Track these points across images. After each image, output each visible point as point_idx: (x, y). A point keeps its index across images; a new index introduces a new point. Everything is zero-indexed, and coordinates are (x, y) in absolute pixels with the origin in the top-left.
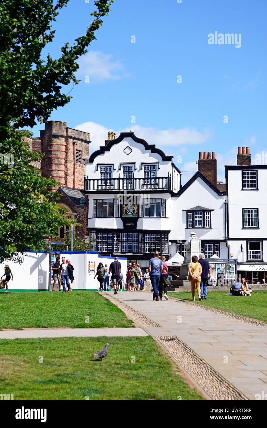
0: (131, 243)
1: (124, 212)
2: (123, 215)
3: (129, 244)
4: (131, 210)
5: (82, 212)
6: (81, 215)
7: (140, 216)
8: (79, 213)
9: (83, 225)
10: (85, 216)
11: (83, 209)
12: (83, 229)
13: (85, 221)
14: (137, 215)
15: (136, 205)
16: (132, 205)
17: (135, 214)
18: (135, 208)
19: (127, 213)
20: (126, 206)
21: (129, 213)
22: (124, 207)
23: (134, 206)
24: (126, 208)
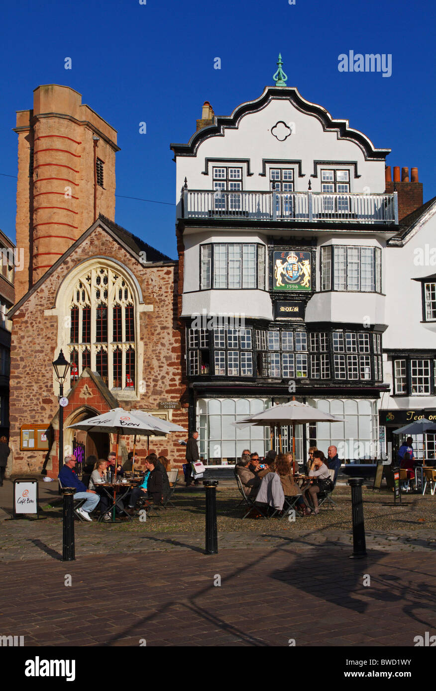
0: (291, 357)
1: (279, 278)
2: (275, 286)
3: (285, 357)
4: (295, 274)
5: (161, 277)
6: (155, 286)
7: (318, 289)
8: (152, 281)
9: (163, 311)
10: (169, 287)
11: (163, 270)
12: (162, 319)
13: (168, 300)
14: (309, 286)
15: (307, 262)
16: (297, 262)
17: (306, 284)
18: (306, 268)
19: (286, 280)
20: (283, 263)
21: (290, 282)
22: (277, 267)
23: (303, 265)
24: (283, 269)
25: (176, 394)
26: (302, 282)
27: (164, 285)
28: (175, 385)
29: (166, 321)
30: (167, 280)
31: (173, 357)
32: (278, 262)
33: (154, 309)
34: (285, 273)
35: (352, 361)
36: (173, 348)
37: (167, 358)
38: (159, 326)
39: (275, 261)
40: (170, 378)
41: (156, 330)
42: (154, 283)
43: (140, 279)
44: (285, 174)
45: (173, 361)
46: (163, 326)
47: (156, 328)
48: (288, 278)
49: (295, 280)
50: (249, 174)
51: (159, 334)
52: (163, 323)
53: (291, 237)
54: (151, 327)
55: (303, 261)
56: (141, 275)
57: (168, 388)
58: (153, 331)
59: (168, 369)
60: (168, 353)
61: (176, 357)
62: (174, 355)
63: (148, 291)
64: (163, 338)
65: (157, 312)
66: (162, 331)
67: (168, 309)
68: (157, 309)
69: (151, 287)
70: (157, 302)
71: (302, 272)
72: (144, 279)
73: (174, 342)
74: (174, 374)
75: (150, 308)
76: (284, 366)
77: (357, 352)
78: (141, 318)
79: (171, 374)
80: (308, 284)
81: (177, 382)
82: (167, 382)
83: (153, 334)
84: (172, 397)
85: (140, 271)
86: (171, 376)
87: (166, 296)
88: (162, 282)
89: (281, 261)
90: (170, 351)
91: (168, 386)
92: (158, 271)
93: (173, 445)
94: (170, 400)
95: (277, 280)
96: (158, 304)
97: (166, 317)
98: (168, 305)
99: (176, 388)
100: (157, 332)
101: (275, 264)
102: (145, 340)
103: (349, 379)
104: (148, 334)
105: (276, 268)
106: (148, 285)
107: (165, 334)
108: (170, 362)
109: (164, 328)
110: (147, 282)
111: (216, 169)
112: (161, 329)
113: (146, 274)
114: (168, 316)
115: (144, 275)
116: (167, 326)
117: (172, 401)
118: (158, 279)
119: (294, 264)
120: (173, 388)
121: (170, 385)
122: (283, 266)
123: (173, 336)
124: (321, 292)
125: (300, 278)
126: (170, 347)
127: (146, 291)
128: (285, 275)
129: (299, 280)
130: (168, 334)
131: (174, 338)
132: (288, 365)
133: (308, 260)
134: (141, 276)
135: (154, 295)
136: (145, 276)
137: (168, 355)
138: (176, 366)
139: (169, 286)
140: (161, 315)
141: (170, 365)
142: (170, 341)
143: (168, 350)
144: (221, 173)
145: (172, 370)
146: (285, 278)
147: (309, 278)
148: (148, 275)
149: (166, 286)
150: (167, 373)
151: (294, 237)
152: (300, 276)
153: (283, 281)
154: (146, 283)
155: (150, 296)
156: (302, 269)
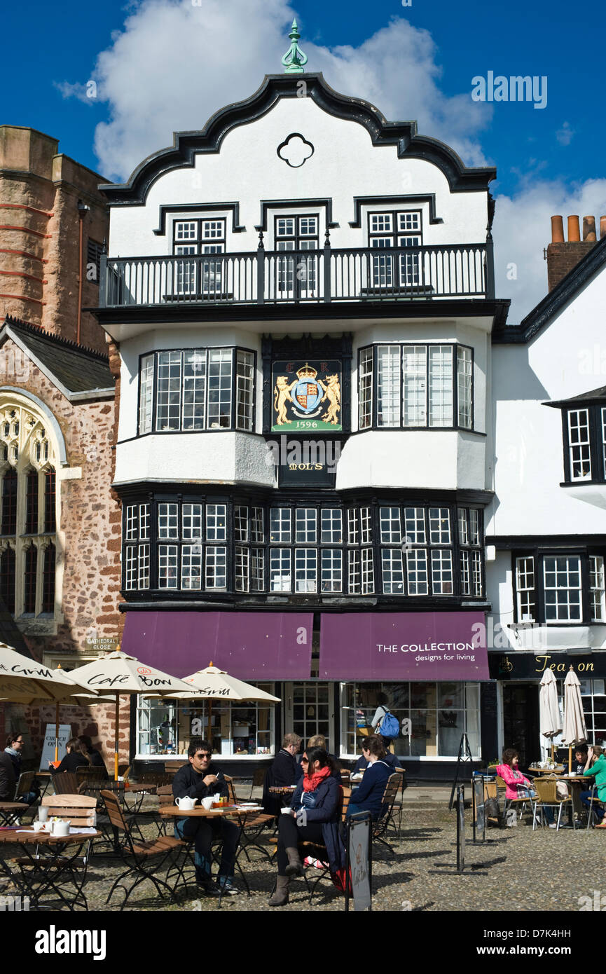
0: (311, 554)
1: (282, 410)
2: (275, 423)
3: (301, 554)
4: (313, 402)
5: (95, 419)
6: (86, 434)
7: (354, 428)
8: (82, 425)
9: (96, 477)
10: (107, 436)
11: (98, 407)
12: (94, 492)
13: (105, 457)
14: (339, 423)
15: (333, 379)
16: (316, 379)
17: (333, 419)
18: (333, 389)
19: (296, 412)
20: (289, 383)
21: (302, 416)
22: (278, 389)
23: (326, 384)
24: (290, 392)
25: (113, 623)
26: (326, 415)
27: (100, 432)
28: (111, 608)
29: (101, 495)
30: (103, 422)
31: (109, 558)
32: (281, 380)
33: (83, 475)
34: (293, 399)
35: (416, 560)
36: (109, 541)
37: (101, 560)
38: (91, 504)
39: (276, 380)
40: (104, 596)
41: (85, 512)
42: (84, 429)
43: (63, 423)
44: (303, 224)
45: (109, 565)
46: (97, 503)
47: (87, 507)
48: (298, 410)
49: (311, 413)
50: (238, 229)
51: (89, 518)
52: (95, 497)
53: (304, 334)
54: (78, 507)
55: (327, 378)
56: (65, 415)
57: (101, 613)
58: (80, 512)
59: (101, 580)
60: (102, 551)
61: (113, 558)
62: (110, 555)
63: (75, 444)
64: (96, 525)
65: (88, 479)
66: (95, 512)
67: (103, 474)
68: (88, 475)
69: (80, 436)
70: (87, 462)
71: (325, 398)
72: (69, 422)
73: (111, 532)
74: (111, 589)
75: (76, 473)
76: (298, 573)
77: (426, 543)
78: (63, 492)
79: (105, 588)
80: (336, 419)
81: (115, 604)
82: (100, 603)
83: (80, 518)
84: (107, 631)
85: (64, 409)
86: (105, 592)
87: (102, 451)
88: (96, 427)
89: (287, 378)
90: (105, 548)
91: (101, 610)
92: (91, 407)
93: (105, 716)
94: (102, 635)
95: (278, 413)
96: (89, 465)
97: (102, 488)
98: (104, 466)
99: (113, 613)
100: (86, 515)
101: (275, 384)
102: (68, 529)
103: (409, 595)
104: (73, 519)
105: (276, 391)
106: (75, 432)
107: (99, 517)
108: (105, 566)
109: (98, 507)
110: (75, 427)
111: (180, 223)
112: (93, 510)
113: (73, 414)
114: (103, 485)
115: (69, 415)
116: (102, 504)
117: (105, 637)
118: (91, 422)
119: (309, 383)
120: (108, 613)
121: (104, 609)
122: (290, 388)
123: (110, 522)
124: (359, 432)
125: (320, 408)
126: (106, 540)
127: (72, 443)
128: (292, 405)
129: (318, 413)
130: (104, 517)
131: (111, 525)
132: (306, 569)
133: (336, 376)
134: (66, 418)
135: (83, 450)
136: (71, 417)
137: (101, 555)
138: (114, 574)
139: (107, 432)
140: (93, 484)
141: (105, 572)
142: (105, 529)
143: (103, 545)
144: (189, 231)
145: (107, 580)
146: (293, 409)
147: (338, 408)
148: (75, 416)
149: (102, 433)
150: (100, 587)
151: (310, 333)
152: (321, 404)
153: (290, 416)
154: (72, 430)
155: (77, 452)
156: (324, 392)
